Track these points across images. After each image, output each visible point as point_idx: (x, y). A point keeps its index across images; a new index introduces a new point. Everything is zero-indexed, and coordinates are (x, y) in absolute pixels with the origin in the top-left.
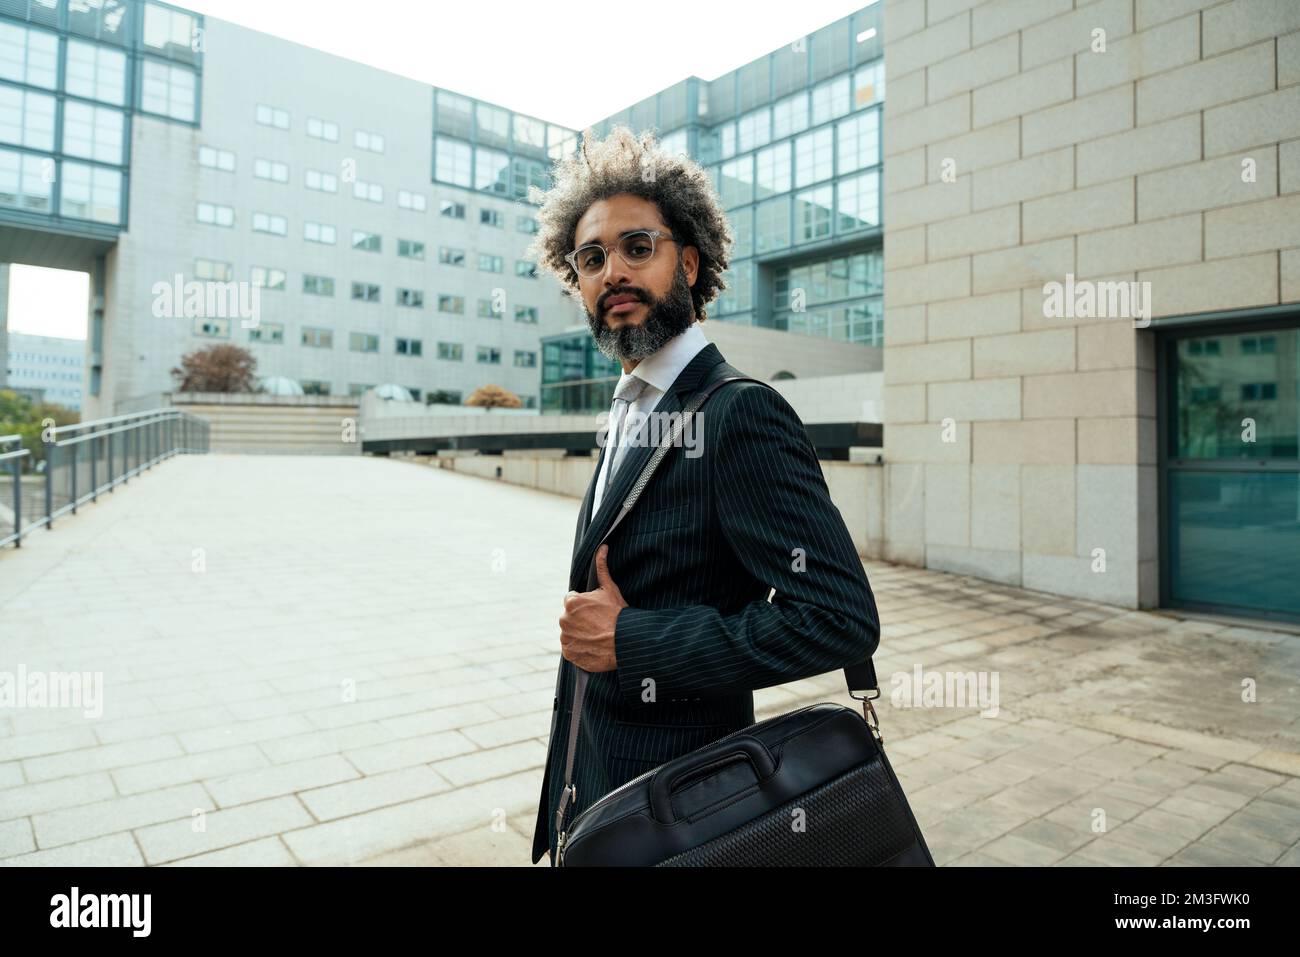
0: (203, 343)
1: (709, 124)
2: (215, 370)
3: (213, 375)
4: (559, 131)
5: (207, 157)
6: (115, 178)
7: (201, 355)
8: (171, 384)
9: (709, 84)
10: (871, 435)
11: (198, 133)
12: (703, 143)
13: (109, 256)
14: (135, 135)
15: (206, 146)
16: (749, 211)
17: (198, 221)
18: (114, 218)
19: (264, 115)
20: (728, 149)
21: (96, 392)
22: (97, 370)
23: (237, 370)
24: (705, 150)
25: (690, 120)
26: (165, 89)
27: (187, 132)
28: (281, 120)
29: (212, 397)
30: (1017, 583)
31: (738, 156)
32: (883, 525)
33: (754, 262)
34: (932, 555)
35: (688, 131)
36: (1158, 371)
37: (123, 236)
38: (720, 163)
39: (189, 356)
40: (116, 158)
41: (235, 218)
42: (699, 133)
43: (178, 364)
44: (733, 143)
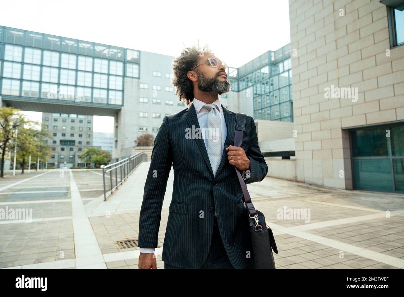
0: (140, 134)
1: (275, 63)
2: (145, 140)
3: (145, 142)
4: (232, 69)
5: (141, 86)
6: (121, 93)
7: (141, 137)
8: (134, 144)
9: (274, 52)
10: (293, 153)
11: (139, 80)
12: (273, 69)
13: (119, 113)
14: (125, 82)
15: (141, 83)
16: (288, 87)
17: (140, 102)
18: (119, 103)
19: (155, 74)
20: (281, 70)
21: (116, 147)
22: (116, 141)
23: (150, 140)
24: (274, 71)
25: (269, 63)
26: (132, 70)
27: (137, 80)
28: (159, 74)
29: (145, 148)
30: (322, 185)
31: (284, 72)
32: (296, 174)
33: (290, 102)
35: (269, 66)
37: (122, 107)
38: (279, 74)
39: (139, 137)
40: (121, 88)
41: (148, 101)
42: (272, 66)
43: (136, 139)
44: (282, 68)
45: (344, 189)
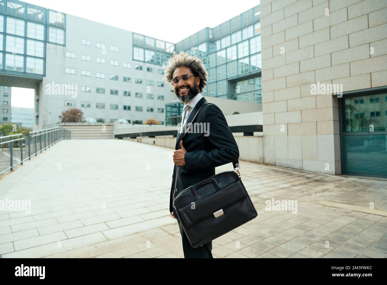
0: (67, 108)
1: (212, 41)
2: (72, 116)
3: (71, 117)
4: (169, 44)
5: (68, 55)
6: (42, 61)
7: (67, 112)
8: (59, 120)
9: (212, 29)
10: (259, 128)
11: (65, 48)
12: (211, 46)
13: (40, 84)
14: (47, 49)
15: (68, 51)
16: (225, 66)
17: (66, 73)
18: (41, 73)
19: (84, 42)
20: (218, 48)
21: (37, 123)
22: (37, 117)
23: (78, 116)
24: (211, 48)
25: (207, 40)
26: (55, 35)
27: (62, 47)
28: (89, 43)
29: (71, 124)
30: (301, 169)
31: (221, 50)
32: (263, 153)
33: (227, 80)
34: (277, 161)
35: (206, 43)
36: (339, 108)
37: (44, 78)
38: (216, 52)
39: (64, 112)
40: (42, 56)
41: (76, 72)
42: (210, 43)
43: (61, 114)
44: (220, 46)
45: (333, 175)
